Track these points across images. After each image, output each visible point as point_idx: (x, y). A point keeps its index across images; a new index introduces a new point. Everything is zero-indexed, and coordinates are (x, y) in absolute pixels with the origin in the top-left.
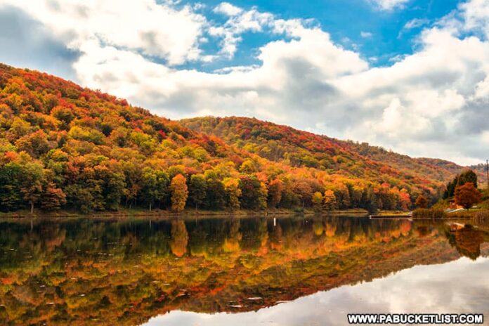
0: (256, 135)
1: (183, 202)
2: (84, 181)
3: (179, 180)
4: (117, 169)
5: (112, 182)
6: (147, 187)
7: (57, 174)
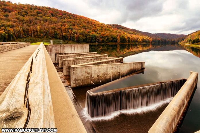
0: (120, 28)
1: (119, 41)
2: (104, 37)
3: (118, 37)
4: (109, 35)
5: (109, 37)
6: (114, 38)
7: (100, 36)
